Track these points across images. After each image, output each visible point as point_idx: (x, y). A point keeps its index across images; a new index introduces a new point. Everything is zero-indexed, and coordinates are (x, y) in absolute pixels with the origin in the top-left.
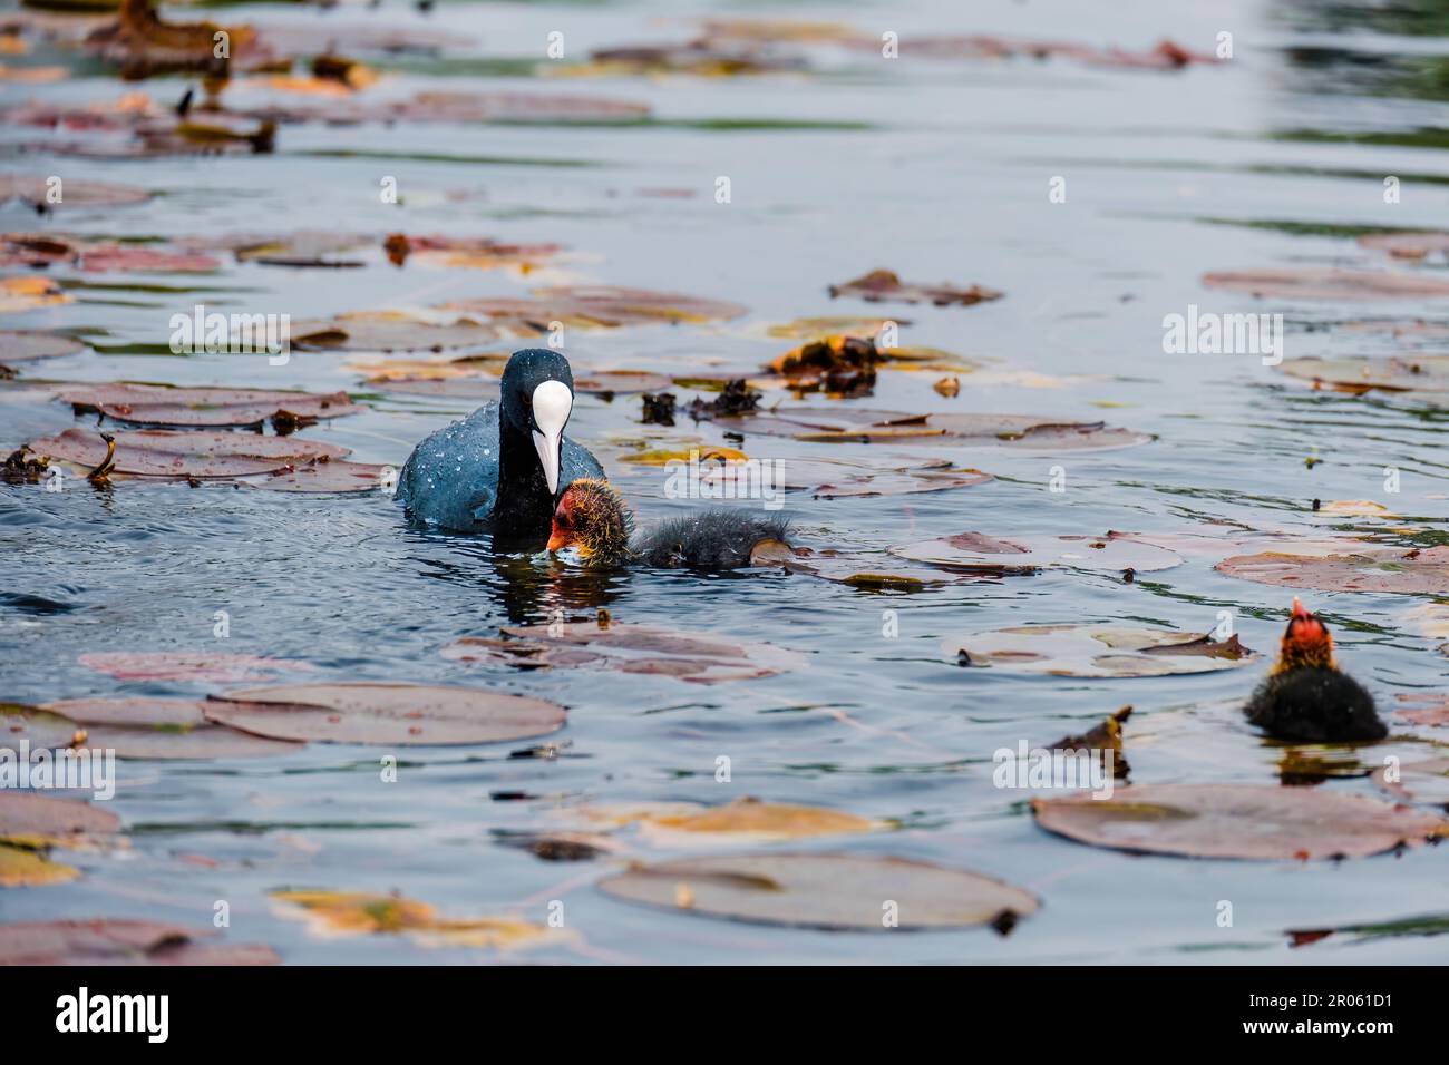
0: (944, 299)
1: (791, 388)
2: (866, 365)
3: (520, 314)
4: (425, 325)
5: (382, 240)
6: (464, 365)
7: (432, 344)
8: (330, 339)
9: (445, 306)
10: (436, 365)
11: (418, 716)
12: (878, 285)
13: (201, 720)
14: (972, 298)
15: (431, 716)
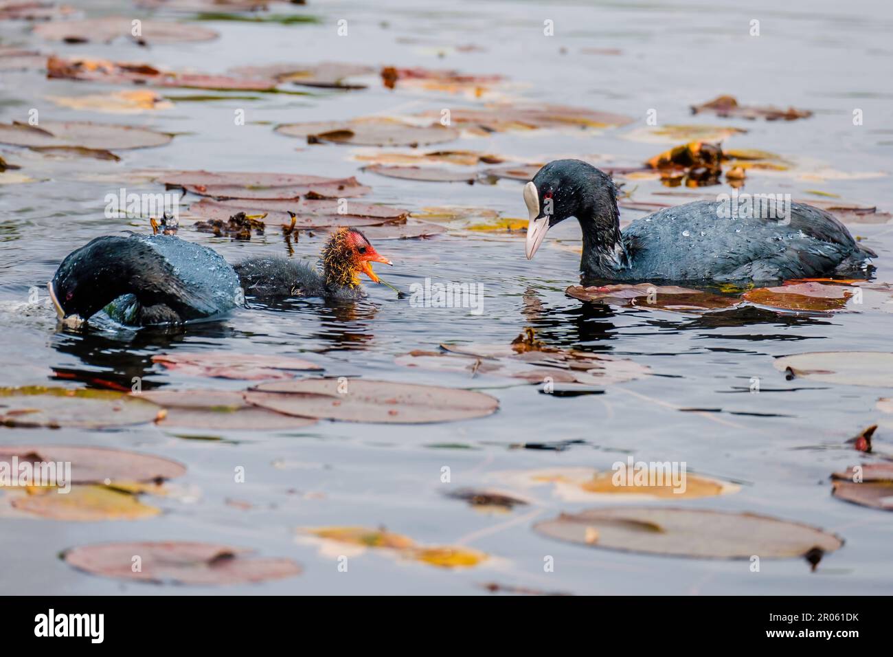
0: (773, 116)
1: (663, 179)
2: (715, 163)
3: (476, 121)
4: (410, 126)
5: (380, 70)
6: (433, 157)
7: (412, 141)
8: (341, 136)
9: (425, 114)
10: (415, 158)
11: (394, 402)
12: (724, 106)
13: (243, 403)
14: (791, 116)
15: (404, 402)
